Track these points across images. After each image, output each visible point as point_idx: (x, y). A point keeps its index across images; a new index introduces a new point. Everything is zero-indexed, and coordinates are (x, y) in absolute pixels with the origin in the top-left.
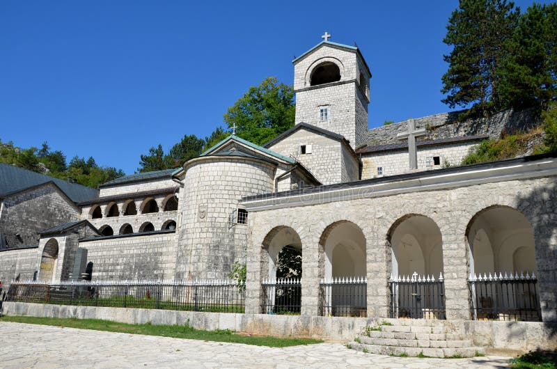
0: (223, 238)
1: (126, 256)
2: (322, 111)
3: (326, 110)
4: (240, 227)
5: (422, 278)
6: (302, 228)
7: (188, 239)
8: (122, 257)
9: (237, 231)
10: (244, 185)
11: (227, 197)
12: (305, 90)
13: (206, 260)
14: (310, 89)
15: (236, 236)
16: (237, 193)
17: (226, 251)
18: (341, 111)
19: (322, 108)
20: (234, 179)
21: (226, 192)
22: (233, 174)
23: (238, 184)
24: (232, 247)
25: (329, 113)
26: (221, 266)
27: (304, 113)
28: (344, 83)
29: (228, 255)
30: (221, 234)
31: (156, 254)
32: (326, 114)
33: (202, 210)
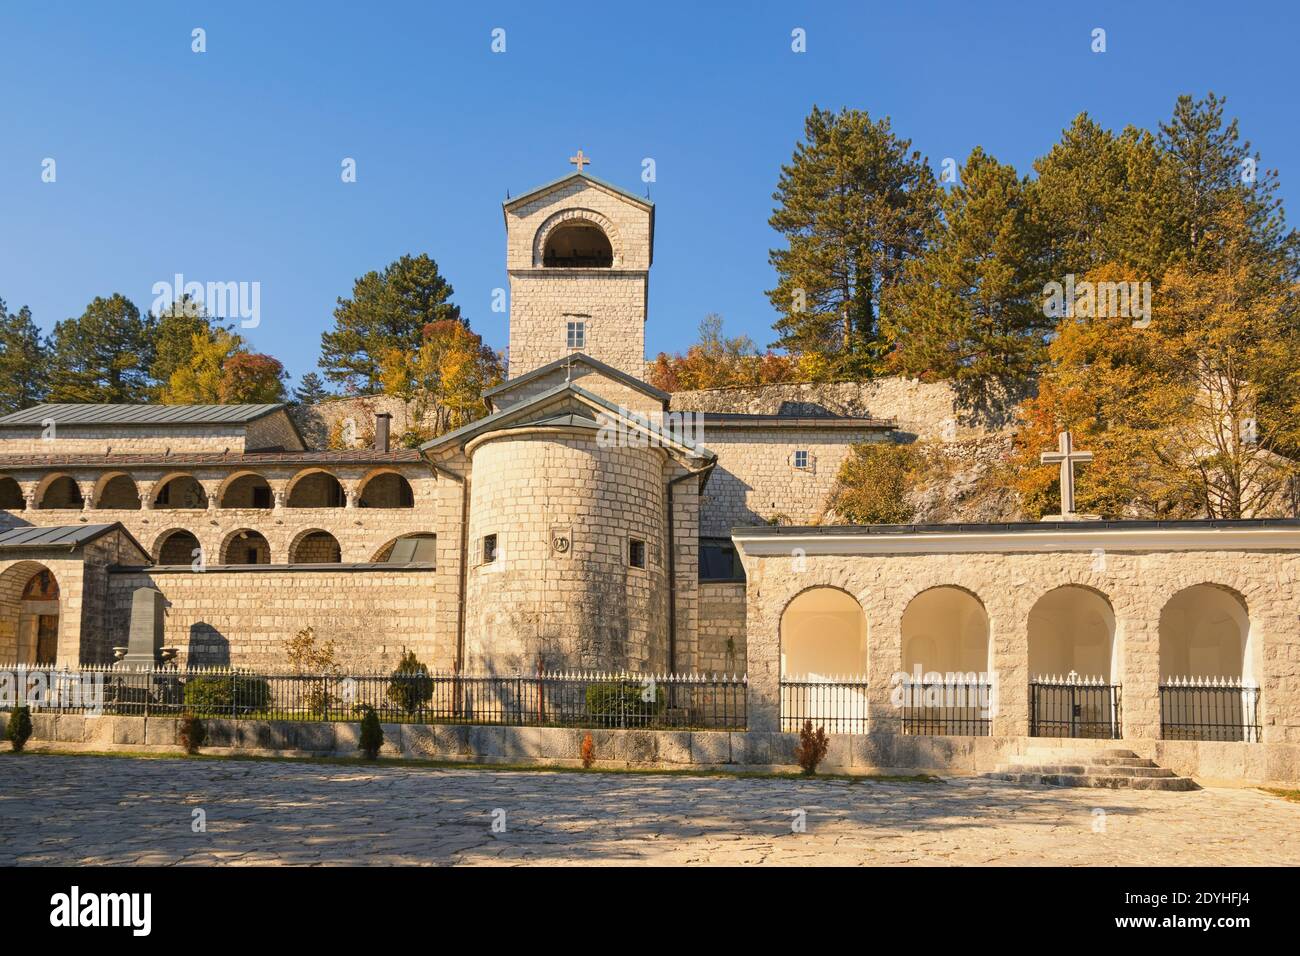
0: (607, 594)
1: (283, 614)
2: (571, 326)
3: (580, 326)
4: (636, 572)
5: (1083, 680)
6: (867, 591)
7: (527, 591)
8: (273, 614)
9: (630, 581)
10: (635, 492)
11: (609, 513)
12: (534, 275)
13: (577, 634)
14: (544, 275)
15: (629, 591)
16: (626, 507)
17: (613, 618)
18: (613, 334)
19: (571, 319)
20: (620, 480)
21: (607, 504)
22: (617, 469)
23: (626, 490)
24: (623, 611)
25: (587, 334)
26: (607, 646)
27: (530, 324)
28: (621, 274)
29: (617, 624)
30: (602, 586)
31: (378, 613)
32: (580, 335)
33: (559, 535)
